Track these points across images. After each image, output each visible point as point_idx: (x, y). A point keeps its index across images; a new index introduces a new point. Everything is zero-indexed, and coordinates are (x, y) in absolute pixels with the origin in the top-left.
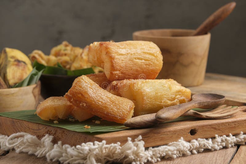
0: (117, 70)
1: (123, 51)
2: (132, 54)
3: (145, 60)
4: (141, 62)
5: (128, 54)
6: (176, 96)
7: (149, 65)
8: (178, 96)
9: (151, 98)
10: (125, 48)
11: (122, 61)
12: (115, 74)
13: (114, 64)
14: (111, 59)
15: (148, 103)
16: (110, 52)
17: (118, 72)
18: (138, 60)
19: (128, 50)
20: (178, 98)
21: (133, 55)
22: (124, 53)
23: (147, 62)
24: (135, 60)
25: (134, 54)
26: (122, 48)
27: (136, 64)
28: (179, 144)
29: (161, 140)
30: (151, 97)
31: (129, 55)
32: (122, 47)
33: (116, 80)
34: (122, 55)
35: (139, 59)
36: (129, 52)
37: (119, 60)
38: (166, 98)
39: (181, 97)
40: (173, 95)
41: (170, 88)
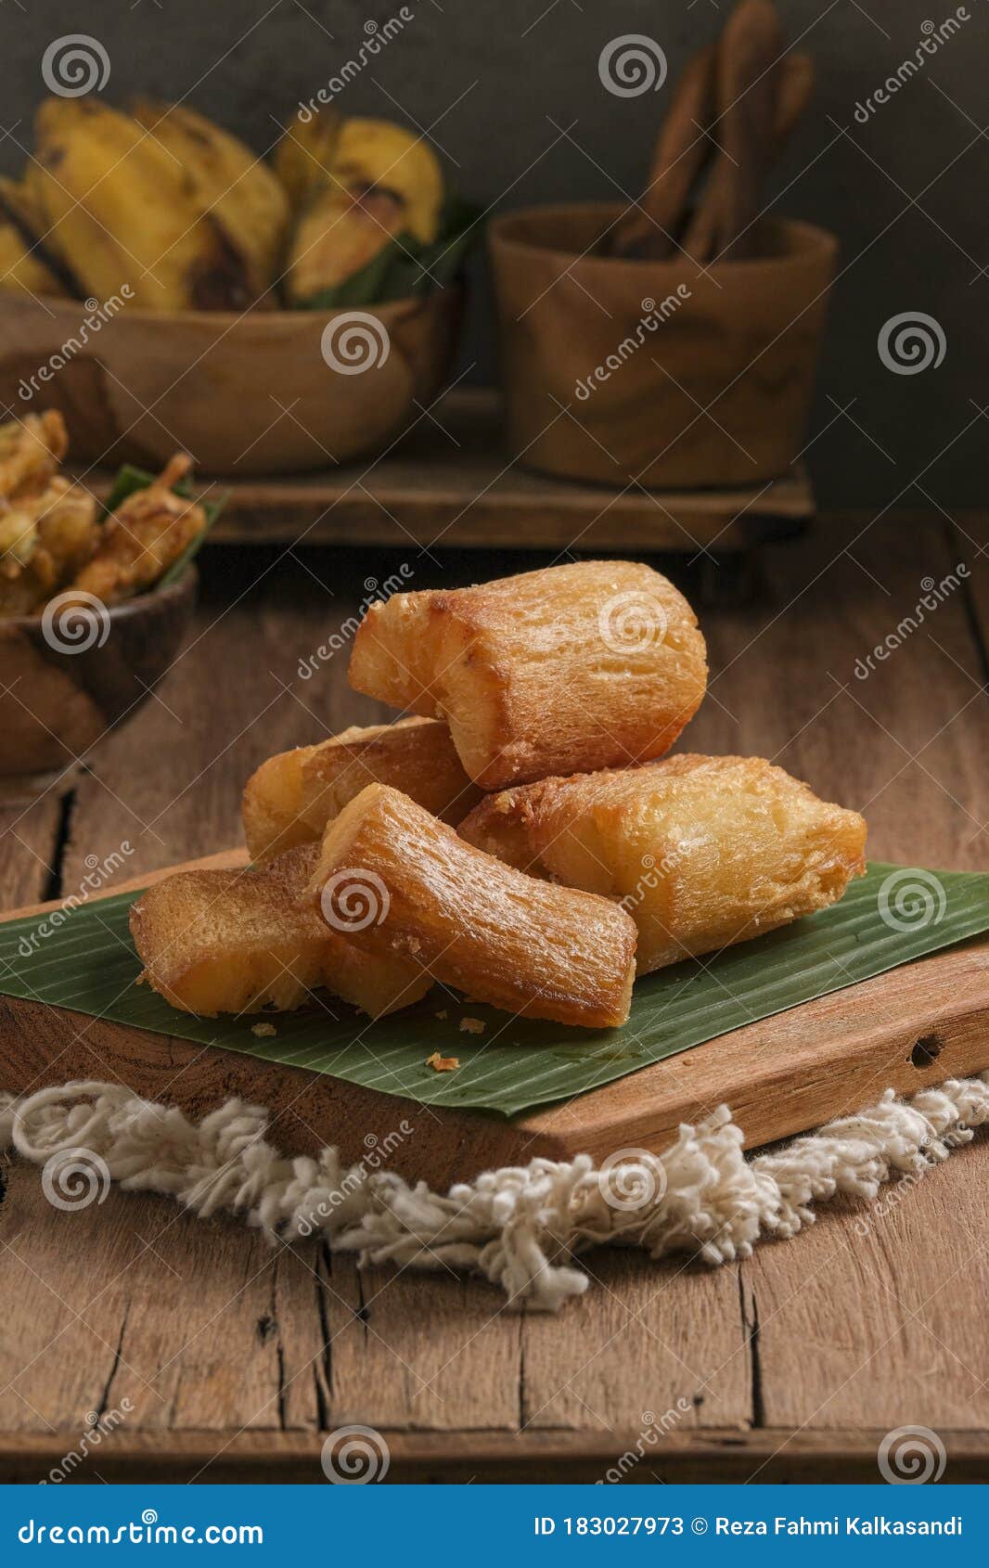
0: (520, 740)
1: (543, 639)
2: (577, 650)
3: (636, 670)
4: (618, 684)
5: (562, 650)
6: (807, 853)
7: (650, 692)
8: (816, 857)
9: (704, 884)
10: (546, 621)
11: (543, 686)
12: (512, 759)
13: (508, 709)
14: (496, 684)
15: (692, 909)
16: (488, 652)
17: (523, 744)
18: (604, 676)
19: (562, 627)
20: (814, 867)
21: (583, 653)
22: (547, 648)
23: (643, 677)
24: (592, 676)
25: (589, 644)
26: (537, 624)
27: (595, 695)
28: (888, 1130)
29: (797, 1109)
30: (705, 877)
31: (567, 653)
32: (534, 616)
33: (508, 786)
34: (540, 657)
35: (608, 667)
36: (566, 637)
37: (530, 687)
38: (764, 872)
39: (828, 857)
40: (795, 856)
41: (778, 817)
